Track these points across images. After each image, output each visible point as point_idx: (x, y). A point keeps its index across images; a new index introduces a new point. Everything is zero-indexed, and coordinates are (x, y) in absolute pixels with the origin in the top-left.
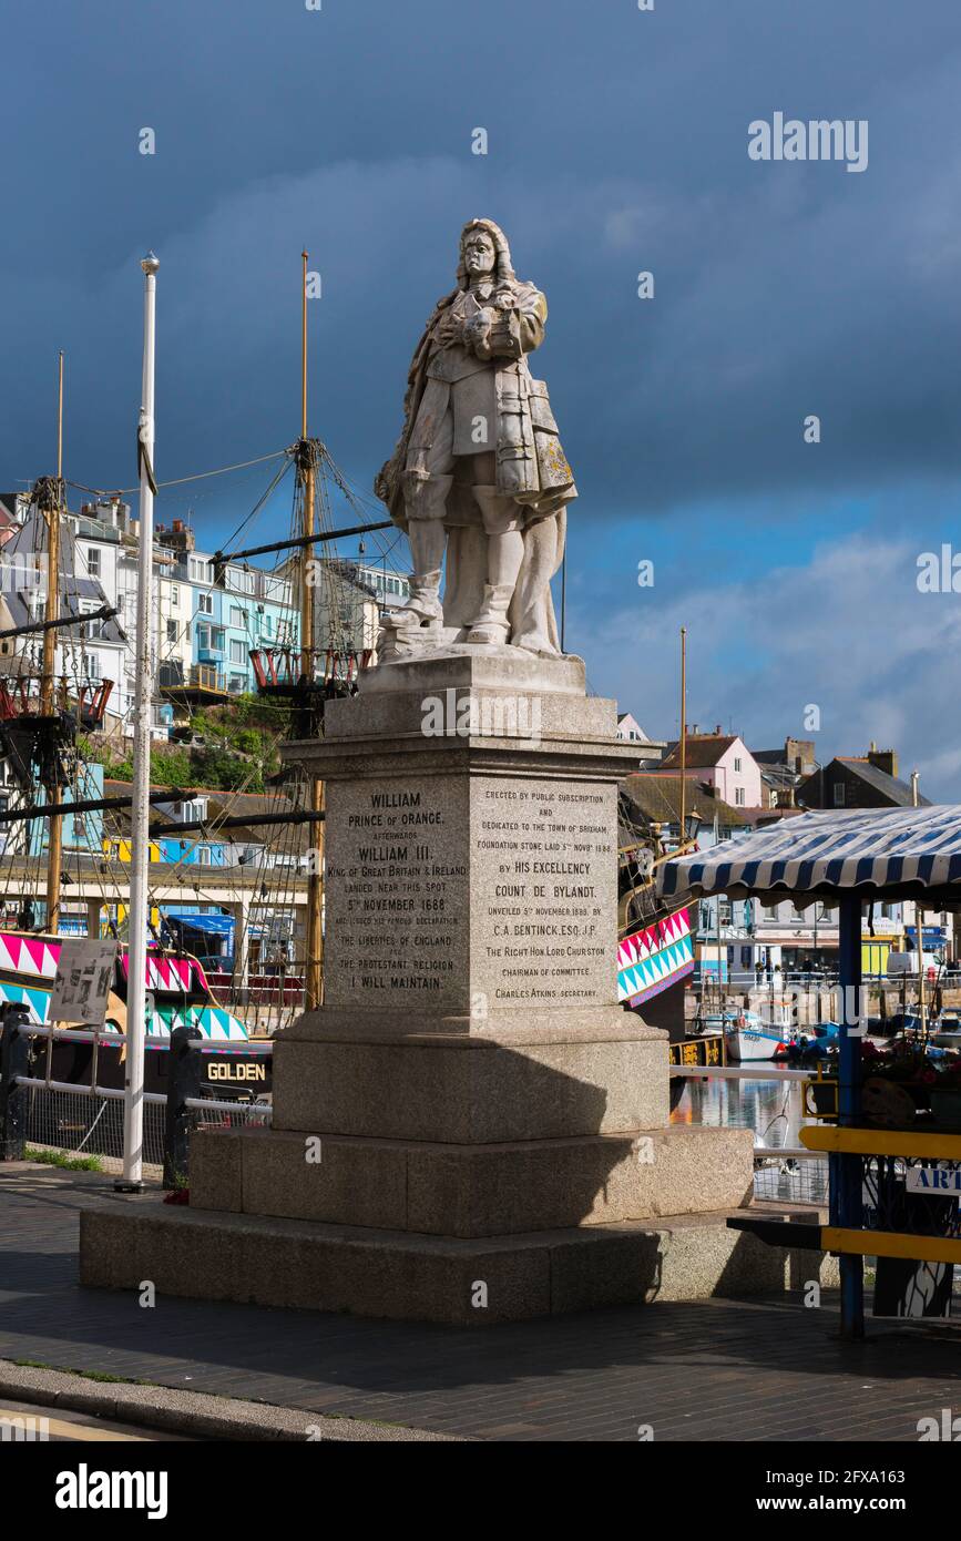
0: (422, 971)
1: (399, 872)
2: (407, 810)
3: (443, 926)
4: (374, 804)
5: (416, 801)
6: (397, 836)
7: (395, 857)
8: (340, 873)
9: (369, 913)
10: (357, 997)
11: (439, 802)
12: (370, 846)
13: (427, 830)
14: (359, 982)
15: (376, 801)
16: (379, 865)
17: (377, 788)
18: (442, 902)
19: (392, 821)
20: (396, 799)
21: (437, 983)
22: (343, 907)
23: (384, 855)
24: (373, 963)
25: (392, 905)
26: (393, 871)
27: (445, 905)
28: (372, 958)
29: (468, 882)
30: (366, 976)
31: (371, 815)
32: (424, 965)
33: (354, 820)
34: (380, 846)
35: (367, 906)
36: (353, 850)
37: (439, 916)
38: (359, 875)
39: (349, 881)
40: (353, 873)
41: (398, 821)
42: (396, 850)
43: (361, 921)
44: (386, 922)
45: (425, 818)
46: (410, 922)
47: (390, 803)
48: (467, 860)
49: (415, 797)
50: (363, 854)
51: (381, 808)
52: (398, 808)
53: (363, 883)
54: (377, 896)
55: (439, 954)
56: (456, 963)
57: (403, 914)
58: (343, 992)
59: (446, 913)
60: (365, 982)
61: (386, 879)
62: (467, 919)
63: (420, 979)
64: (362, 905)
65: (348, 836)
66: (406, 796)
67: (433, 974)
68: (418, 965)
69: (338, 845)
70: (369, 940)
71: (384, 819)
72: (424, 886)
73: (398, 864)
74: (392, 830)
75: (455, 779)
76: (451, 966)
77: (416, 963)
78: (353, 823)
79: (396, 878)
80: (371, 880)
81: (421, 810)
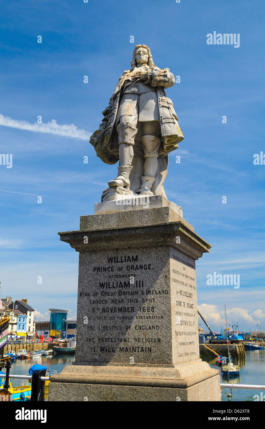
0: (140, 344)
1: (124, 293)
2: (130, 264)
3: (153, 320)
4: (109, 262)
5: (135, 259)
6: (123, 276)
7: (122, 287)
8: (87, 295)
9: (106, 314)
10: (97, 357)
11: (150, 259)
12: (106, 281)
13: (142, 273)
14: (98, 350)
15: (110, 260)
16: (113, 290)
17: (112, 254)
18: (153, 308)
19: (120, 269)
20: (123, 259)
21: (150, 350)
22: (89, 311)
23: (115, 285)
24: (107, 340)
25: (120, 310)
26: (120, 293)
27: (155, 310)
28: (107, 337)
29: (170, 298)
30: (103, 346)
31: (107, 266)
32: (141, 340)
33: (97, 269)
34: (112, 281)
35: (104, 310)
36: (96, 284)
37: (151, 315)
38: (99, 295)
39: (92, 298)
40: (95, 294)
41: (124, 269)
42: (123, 283)
43: (99, 318)
44: (116, 319)
45: (141, 267)
46: (132, 318)
47: (119, 260)
48: (169, 287)
49: (135, 257)
50: (102, 285)
51: (113, 263)
52: (124, 263)
53: (102, 299)
54: (111, 306)
55: (152, 334)
56: (162, 339)
57: (127, 314)
58: (87, 355)
59: (155, 314)
60: (102, 349)
61: (117, 297)
62: (169, 316)
63: (138, 348)
64: (101, 310)
65: (93, 277)
66: (129, 257)
67: (148, 345)
68: (137, 340)
69: (86, 281)
70: (105, 328)
71: (115, 268)
72: (141, 300)
73: (124, 290)
74: (120, 273)
75: (160, 248)
76: (159, 340)
77: (135, 339)
78: (96, 270)
79: (123, 297)
80: (107, 298)
81: (138, 263)
